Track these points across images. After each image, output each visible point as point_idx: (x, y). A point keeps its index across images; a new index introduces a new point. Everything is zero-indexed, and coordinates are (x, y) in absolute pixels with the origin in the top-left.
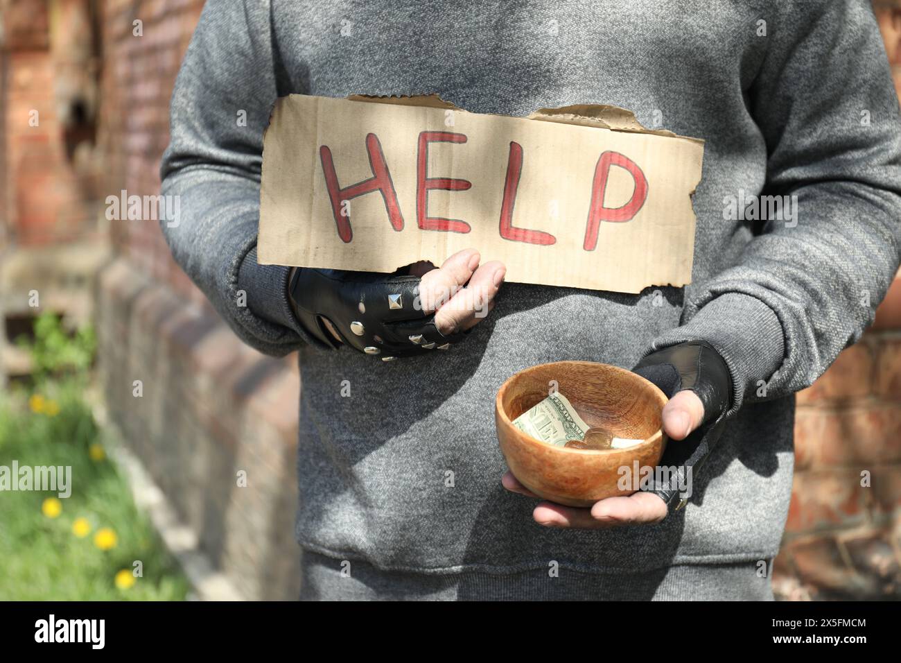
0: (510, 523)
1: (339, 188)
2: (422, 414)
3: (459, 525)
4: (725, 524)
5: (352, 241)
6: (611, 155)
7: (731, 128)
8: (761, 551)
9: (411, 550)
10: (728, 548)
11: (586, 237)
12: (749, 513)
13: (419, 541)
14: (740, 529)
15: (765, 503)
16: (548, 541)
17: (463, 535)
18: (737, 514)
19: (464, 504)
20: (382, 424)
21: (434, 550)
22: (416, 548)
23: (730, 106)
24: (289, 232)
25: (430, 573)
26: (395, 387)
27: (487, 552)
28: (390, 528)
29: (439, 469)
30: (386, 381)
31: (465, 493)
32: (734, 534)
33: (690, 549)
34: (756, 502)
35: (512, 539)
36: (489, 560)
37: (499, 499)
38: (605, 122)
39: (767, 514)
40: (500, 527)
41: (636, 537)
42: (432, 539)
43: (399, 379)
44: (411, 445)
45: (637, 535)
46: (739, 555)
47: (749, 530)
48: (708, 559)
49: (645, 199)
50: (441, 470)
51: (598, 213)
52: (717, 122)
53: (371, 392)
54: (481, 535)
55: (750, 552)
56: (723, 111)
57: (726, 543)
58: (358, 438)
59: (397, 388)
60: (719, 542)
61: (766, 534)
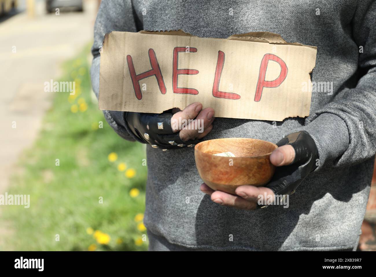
0: (223, 229)
1: (136, 74)
2: (184, 178)
3: (200, 228)
4: (325, 233)
5: (142, 99)
6: (269, 56)
7: (336, 44)
8: (345, 246)
9: (181, 236)
10: (327, 244)
11: (255, 95)
12: (338, 228)
13: (184, 233)
14: (334, 236)
15: (348, 223)
16: (241, 237)
17: (202, 232)
18: (332, 229)
19: (202, 219)
20: (169, 179)
21: (190, 237)
22: (183, 236)
23: (335, 35)
24: (113, 95)
25: (189, 247)
26: (174, 164)
27: (212, 241)
28: (172, 226)
29: (192, 202)
30: (171, 161)
31: (203, 214)
32: (330, 238)
33: (307, 245)
34: (343, 223)
35: (223, 236)
36: (214, 244)
37: (218, 218)
38: (267, 40)
39: (348, 228)
40: (218, 230)
41: (280, 238)
42: (189, 233)
43: (176, 161)
44: (179, 191)
45: (280, 237)
46: (333, 247)
47: (338, 236)
48: (316, 249)
49: (286, 76)
50: (193, 203)
51: (262, 84)
52: (329, 42)
53: (165, 165)
54: (210, 233)
55: (339, 246)
56: (332, 37)
57: (325, 242)
58: (161, 184)
59: (175, 164)
60: (322, 242)
61: (347, 238)
